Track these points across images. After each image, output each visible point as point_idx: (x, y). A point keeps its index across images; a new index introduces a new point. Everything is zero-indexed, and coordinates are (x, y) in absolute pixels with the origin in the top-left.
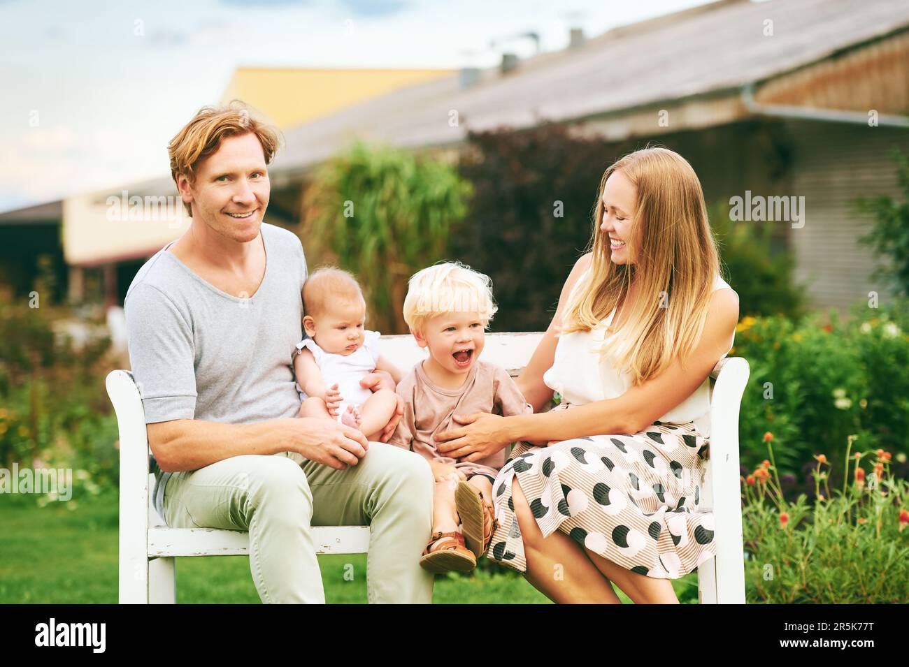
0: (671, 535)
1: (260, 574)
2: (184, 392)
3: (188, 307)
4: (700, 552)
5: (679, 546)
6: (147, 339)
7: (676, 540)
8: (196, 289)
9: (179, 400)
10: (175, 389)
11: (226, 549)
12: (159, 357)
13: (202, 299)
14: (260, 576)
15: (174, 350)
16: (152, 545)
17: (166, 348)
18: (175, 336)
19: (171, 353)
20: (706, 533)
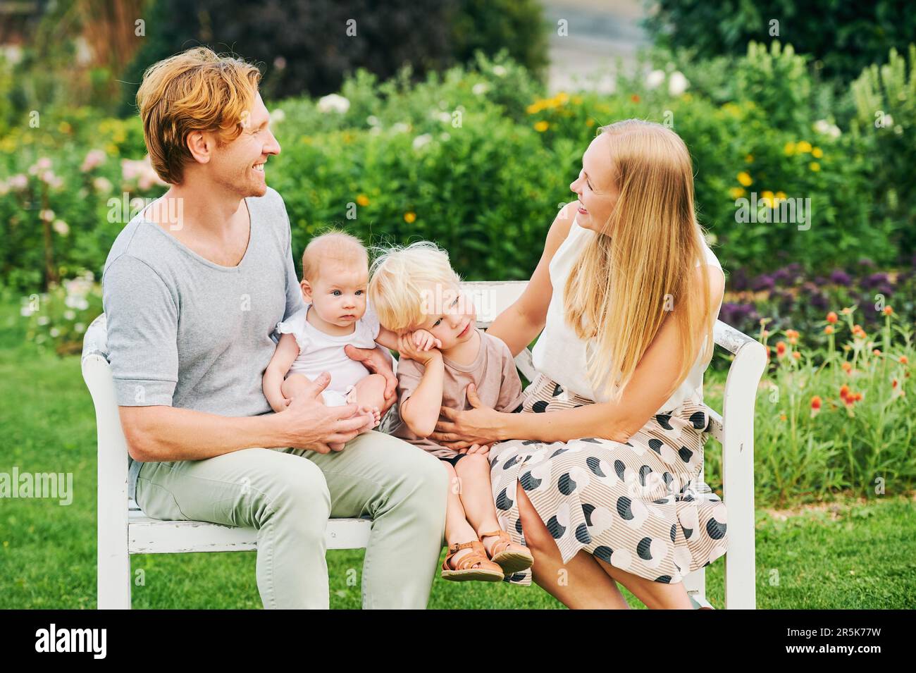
0: (682, 527)
1: (269, 580)
2: (167, 376)
3: (176, 282)
4: (713, 547)
5: (690, 539)
6: (131, 317)
7: (688, 533)
8: (182, 260)
9: (160, 384)
10: (157, 372)
11: (213, 545)
12: (143, 336)
13: (188, 271)
14: (270, 582)
15: (160, 331)
16: (134, 541)
17: (151, 328)
18: (161, 316)
19: (155, 333)
20: (719, 528)
